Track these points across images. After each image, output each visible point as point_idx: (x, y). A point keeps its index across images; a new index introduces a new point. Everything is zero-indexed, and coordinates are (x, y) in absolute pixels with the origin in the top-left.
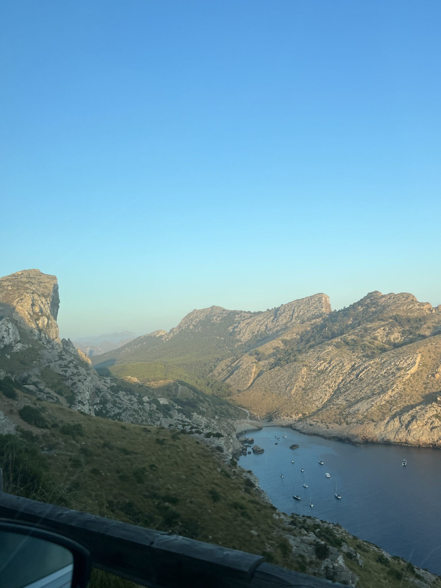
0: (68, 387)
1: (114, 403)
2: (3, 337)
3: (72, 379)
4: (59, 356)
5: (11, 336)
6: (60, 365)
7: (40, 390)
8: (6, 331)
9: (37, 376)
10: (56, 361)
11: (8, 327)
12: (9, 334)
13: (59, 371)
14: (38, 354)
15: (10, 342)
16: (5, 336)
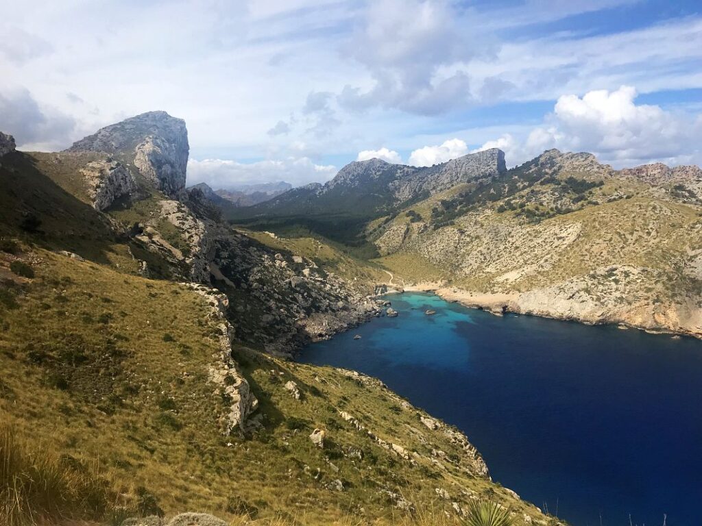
0: (185, 241)
1: (244, 259)
2: (120, 185)
3: (188, 232)
4: (178, 208)
5: (128, 184)
6: (177, 217)
7: (153, 242)
8: (122, 179)
9: (154, 227)
10: (174, 213)
11: (124, 175)
12: (126, 183)
13: (177, 223)
14: (156, 205)
15: (127, 190)
16: (122, 184)
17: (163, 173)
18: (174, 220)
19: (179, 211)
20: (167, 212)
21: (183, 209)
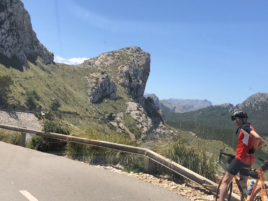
0: (138, 129)
3: (141, 124)
4: (138, 108)
6: (136, 114)
7: (119, 127)
8: (108, 85)
9: (121, 118)
10: (134, 110)
12: (110, 88)
13: (135, 117)
14: (125, 104)
16: (107, 88)
17: (132, 85)
18: (134, 115)
19: (138, 110)
20: (131, 110)
21: (140, 109)
